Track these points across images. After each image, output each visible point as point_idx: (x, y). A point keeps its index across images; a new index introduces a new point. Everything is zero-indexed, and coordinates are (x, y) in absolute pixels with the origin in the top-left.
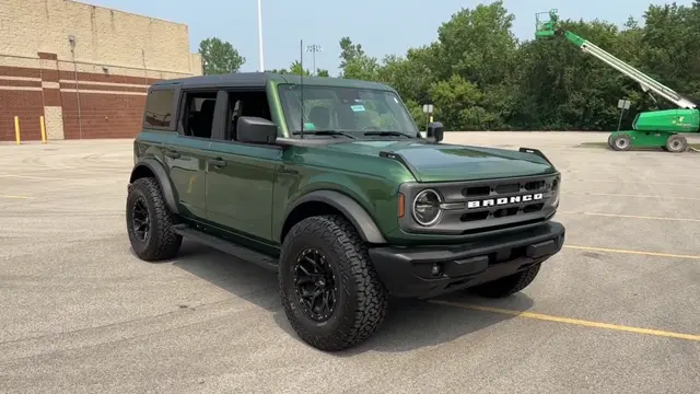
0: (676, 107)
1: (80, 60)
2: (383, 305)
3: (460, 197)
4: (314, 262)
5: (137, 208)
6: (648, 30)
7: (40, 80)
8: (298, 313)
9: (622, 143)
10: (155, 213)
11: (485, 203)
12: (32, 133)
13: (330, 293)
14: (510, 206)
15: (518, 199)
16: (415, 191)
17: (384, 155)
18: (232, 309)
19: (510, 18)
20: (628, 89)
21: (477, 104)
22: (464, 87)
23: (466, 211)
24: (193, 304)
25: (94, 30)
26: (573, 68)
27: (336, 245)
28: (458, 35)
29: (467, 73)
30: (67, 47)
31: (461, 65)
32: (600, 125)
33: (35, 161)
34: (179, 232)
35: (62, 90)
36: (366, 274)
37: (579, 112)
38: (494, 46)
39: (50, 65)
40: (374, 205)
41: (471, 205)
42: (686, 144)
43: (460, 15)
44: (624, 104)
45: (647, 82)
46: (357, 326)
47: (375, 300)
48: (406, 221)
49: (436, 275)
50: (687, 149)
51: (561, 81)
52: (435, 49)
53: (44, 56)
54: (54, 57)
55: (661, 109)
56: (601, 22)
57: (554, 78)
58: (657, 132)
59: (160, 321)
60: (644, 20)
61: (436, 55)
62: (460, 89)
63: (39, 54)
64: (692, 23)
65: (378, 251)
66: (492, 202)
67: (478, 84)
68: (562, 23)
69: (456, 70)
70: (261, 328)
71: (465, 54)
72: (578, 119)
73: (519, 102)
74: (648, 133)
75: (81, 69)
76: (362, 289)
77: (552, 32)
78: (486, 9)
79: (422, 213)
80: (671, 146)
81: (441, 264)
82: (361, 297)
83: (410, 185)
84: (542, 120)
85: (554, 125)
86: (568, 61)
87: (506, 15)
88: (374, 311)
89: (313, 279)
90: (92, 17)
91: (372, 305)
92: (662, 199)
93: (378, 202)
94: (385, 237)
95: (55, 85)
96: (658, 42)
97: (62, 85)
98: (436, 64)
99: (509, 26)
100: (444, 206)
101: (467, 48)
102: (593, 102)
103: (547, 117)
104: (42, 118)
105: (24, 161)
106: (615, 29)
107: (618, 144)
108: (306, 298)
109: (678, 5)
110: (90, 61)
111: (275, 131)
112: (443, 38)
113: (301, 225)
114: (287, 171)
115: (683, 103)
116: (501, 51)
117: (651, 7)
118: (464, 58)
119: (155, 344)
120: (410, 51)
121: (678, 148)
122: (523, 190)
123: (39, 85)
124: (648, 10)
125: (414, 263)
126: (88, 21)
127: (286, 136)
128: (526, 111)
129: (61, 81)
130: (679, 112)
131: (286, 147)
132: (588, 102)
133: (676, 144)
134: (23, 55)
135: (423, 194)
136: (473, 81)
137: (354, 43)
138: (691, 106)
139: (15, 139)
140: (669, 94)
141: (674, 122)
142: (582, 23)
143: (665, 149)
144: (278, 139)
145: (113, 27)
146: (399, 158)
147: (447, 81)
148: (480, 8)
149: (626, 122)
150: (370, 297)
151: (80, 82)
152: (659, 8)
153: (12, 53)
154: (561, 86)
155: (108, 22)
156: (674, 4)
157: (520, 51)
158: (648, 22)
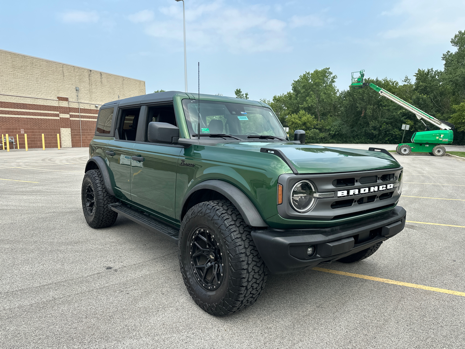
0: (438, 128)
1: (82, 101)
2: (263, 280)
3: (331, 187)
4: (205, 239)
5: (89, 191)
6: (417, 84)
7: (58, 113)
8: (192, 281)
9: (405, 150)
10: (98, 195)
11: (351, 192)
12: (52, 144)
13: (219, 266)
14: (370, 195)
15: (376, 189)
16: (292, 182)
17: (264, 150)
18: (145, 271)
19: (334, 77)
20: (405, 119)
21: (315, 128)
22: (307, 117)
23: (336, 199)
24: (117, 266)
25: (90, 84)
26: (372, 106)
27: (223, 227)
28: (304, 87)
29: (309, 110)
30: (74, 94)
31: (305, 105)
32: (388, 140)
33: (50, 160)
34: (114, 209)
35: (71, 119)
36: (248, 254)
37: (375, 132)
38: (325, 93)
39: (64, 104)
40: (255, 192)
41: (340, 194)
42: (445, 151)
43: (304, 75)
44: (405, 127)
45: (420, 114)
46: (241, 299)
47: (256, 276)
48: (283, 208)
49: (310, 255)
50: (446, 154)
51: (365, 114)
52: (290, 96)
53: (60, 99)
54: (66, 99)
55: (428, 130)
56: (388, 80)
57: (360, 112)
58: (427, 144)
59: (87, 281)
60: (415, 78)
61: (290, 99)
62: (304, 118)
63: (58, 98)
64: (444, 79)
65: (259, 234)
66: (357, 191)
67: (315, 116)
68: (365, 80)
69: (302, 108)
70: (164, 290)
71: (307, 98)
72: (375, 136)
73: (339, 126)
74: (421, 144)
75: (82, 106)
76: (245, 267)
77: (362, 84)
78: (319, 72)
79: (296, 201)
80: (436, 152)
81: (315, 246)
82: (245, 274)
83: (288, 176)
84: (354, 137)
85: (360, 140)
86: (369, 102)
87: (332, 76)
88: (255, 286)
89: (205, 254)
90: (89, 77)
91: (254, 280)
92: (443, 186)
93: (258, 190)
94: (265, 221)
95: (67, 116)
96: (424, 91)
97: (71, 116)
98: (291, 104)
99: (334, 82)
100: (316, 195)
101: (308, 95)
102: (384, 126)
103: (357, 135)
104: (58, 135)
105: (43, 160)
106: (397, 83)
107: (402, 151)
108: (200, 269)
109: (434, 70)
110: (87, 102)
111: (178, 133)
112: (295, 89)
113: (196, 208)
114: (187, 165)
115: (443, 126)
116: (329, 96)
117: (419, 70)
118: (306, 101)
119: (76, 305)
120: (275, 97)
121: (441, 153)
122: (379, 181)
123: (57, 115)
124: (417, 72)
125: (292, 245)
126: (88, 79)
127: (187, 137)
128: (344, 131)
129: (71, 113)
130: (440, 131)
131: (187, 147)
132: (381, 127)
133: (439, 151)
134: (48, 98)
135: (298, 185)
136: (312, 114)
137: (243, 92)
138: (448, 128)
139: (41, 147)
140: (434, 121)
141: (437, 138)
142: (377, 80)
143: (432, 154)
144: (180, 139)
145: (101, 82)
146: (277, 153)
147: (297, 114)
148: (316, 72)
149: (407, 138)
150: (252, 273)
151: (82, 114)
152: (424, 71)
153: (42, 97)
154: (365, 117)
155: (99, 79)
156: (432, 69)
157: (340, 98)
158: (417, 79)
